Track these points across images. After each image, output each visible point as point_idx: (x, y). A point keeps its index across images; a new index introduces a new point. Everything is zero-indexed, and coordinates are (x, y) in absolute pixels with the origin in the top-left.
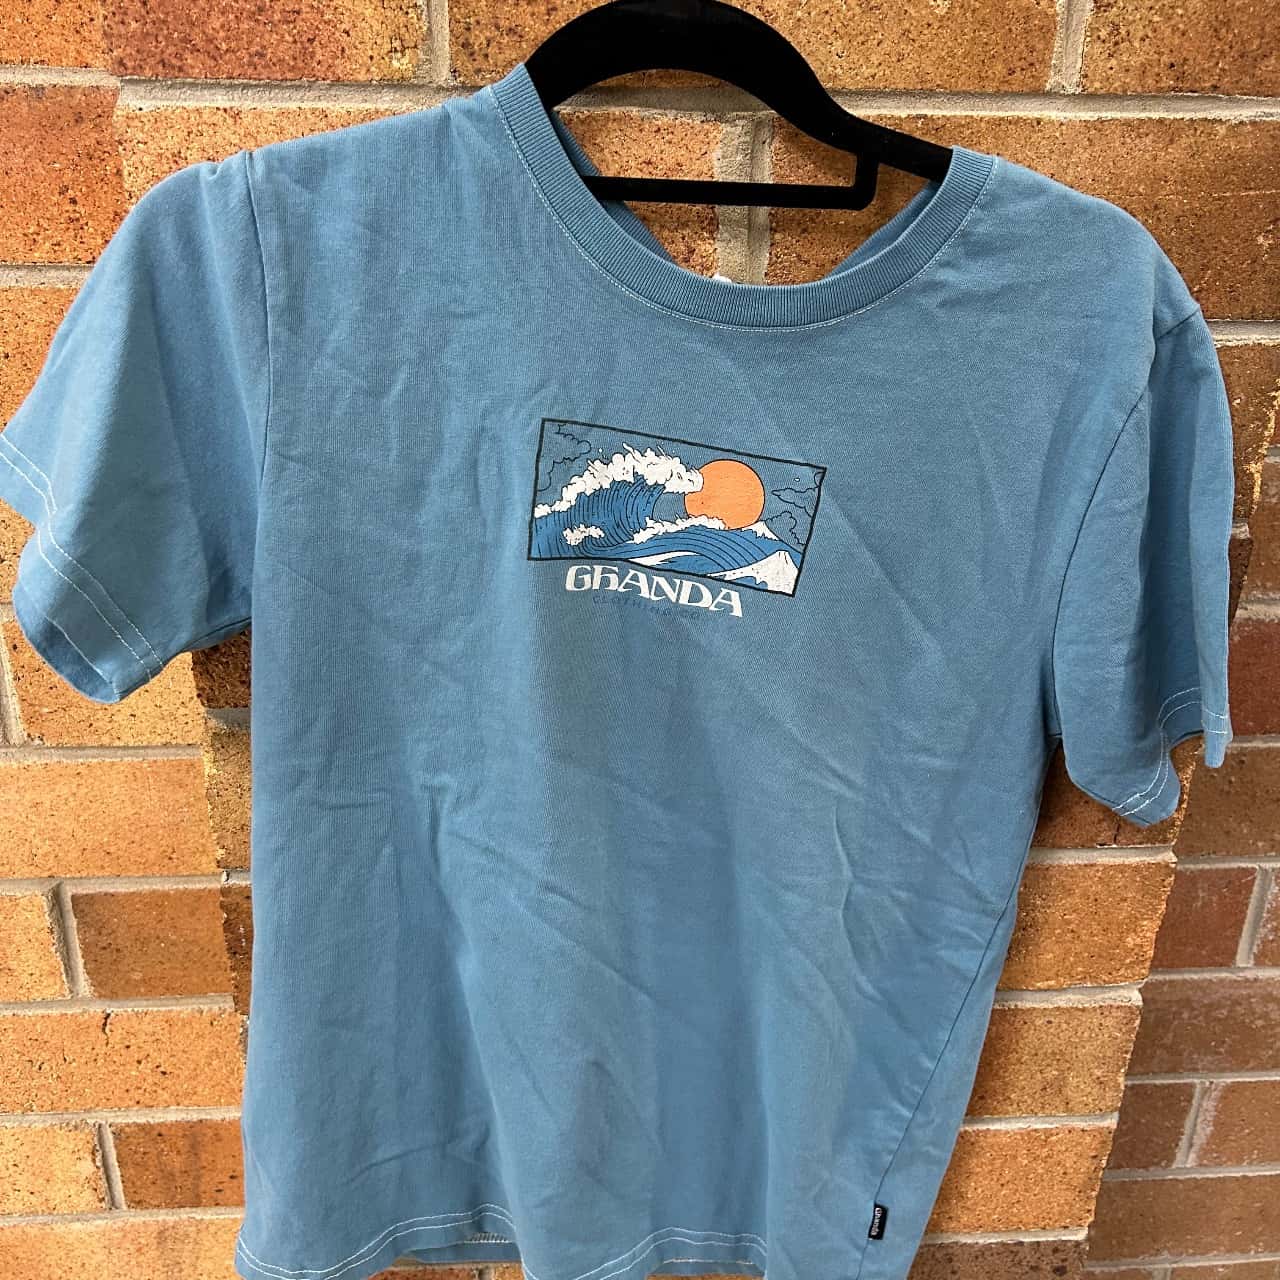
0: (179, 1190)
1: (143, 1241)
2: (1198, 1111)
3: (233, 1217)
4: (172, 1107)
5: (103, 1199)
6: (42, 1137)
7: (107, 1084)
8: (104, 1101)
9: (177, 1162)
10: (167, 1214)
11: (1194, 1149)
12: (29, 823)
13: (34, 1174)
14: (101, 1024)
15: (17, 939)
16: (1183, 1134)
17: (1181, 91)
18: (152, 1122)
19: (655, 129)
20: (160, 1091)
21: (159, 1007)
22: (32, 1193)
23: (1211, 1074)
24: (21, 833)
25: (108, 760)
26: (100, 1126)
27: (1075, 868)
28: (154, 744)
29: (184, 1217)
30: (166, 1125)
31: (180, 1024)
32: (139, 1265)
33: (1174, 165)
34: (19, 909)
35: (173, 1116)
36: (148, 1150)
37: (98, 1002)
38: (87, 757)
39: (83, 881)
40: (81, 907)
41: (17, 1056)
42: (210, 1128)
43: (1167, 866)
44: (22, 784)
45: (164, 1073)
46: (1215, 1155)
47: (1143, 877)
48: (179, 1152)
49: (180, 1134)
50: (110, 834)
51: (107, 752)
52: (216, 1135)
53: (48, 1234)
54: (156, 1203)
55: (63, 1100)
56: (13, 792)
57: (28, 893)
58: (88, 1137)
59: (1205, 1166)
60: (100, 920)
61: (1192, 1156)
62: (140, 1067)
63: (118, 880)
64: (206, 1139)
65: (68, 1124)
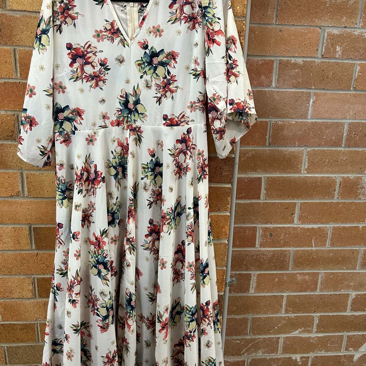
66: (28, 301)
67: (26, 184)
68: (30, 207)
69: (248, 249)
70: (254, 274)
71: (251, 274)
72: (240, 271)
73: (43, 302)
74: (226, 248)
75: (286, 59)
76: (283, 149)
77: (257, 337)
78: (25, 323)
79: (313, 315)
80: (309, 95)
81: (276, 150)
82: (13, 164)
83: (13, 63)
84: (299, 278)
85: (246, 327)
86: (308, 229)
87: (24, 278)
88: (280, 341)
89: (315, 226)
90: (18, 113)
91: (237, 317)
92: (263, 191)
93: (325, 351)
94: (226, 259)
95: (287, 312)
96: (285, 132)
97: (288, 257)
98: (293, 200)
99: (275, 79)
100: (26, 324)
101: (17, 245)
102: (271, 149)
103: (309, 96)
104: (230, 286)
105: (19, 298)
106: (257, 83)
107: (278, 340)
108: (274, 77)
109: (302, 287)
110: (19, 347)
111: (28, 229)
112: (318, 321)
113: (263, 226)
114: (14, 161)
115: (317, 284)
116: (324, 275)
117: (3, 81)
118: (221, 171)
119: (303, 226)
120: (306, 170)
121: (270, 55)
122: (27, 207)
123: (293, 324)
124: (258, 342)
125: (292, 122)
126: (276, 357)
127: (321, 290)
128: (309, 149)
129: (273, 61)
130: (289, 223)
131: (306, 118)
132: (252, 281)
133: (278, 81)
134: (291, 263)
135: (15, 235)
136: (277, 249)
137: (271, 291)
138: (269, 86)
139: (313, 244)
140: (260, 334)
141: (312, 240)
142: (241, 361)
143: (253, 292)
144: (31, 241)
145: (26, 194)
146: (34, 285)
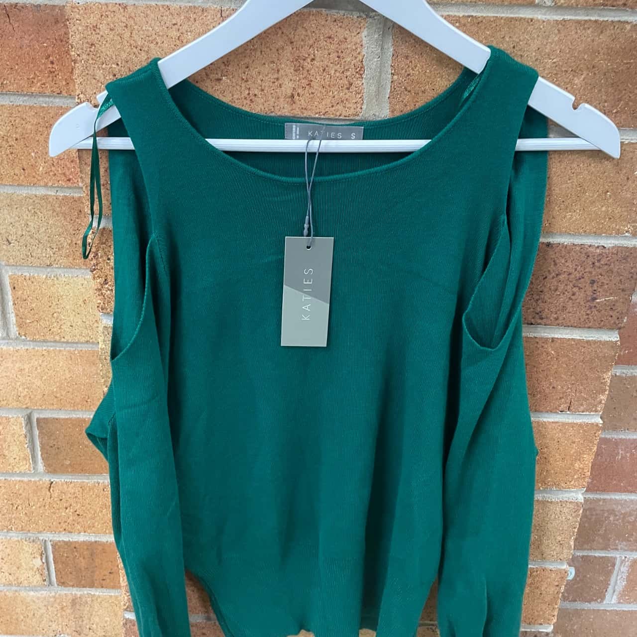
0: (83, 578)
1: (65, 604)
2: (618, 572)
3: (110, 594)
4: (82, 533)
5: (45, 580)
6: (16, 545)
7: (50, 519)
8: (48, 527)
9: (83, 563)
10: (77, 591)
11: (615, 593)
12: (17, 379)
13: (11, 564)
14: (48, 487)
15: (8, 440)
16: (609, 585)
17: (607, 5)
18: (71, 540)
19: (334, 20)
20: (76, 525)
21: (78, 480)
22: (10, 574)
23: (626, 553)
24: (13, 384)
25: (58, 349)
26: (45, 541)
27: (547, 423)
28: (81, 341)
29: (85, 592)
30: (78, 543)
31: (88, 489)
32: (62, 616)
33: (603, 45)
34: (10, 423)
35: (82, 538)
36: (68, 555)
37: (47, 475)
38: (48, 346)
39: (43, 411)
40: (41, 424)
41: (6, 501)
42: (100, 545)
43: (597, 425)
44: (14, 358)
45: (78, 515)
46: (627, 598)
47: (584, 431)
48: (84, 558)
49: (85, 547)
50: (57, 387)
51: (59, 344)
52: (103, 549)
53: (16, 596)
54: (71, 584)
55: (28, 526)
56: (10, 362)
57: (15, 416)
58: (40, 546)
59: (622, 603)
60: (50, 432)
61: (615, 597)
62: (67, 511)
63: (60, 412)
64: (98, 551)
65: (29, 539)
66: (32, 593)
67: (11, 303)
68: (26, 367)
69: (617, 497)
70: (625, 558)
71: (615, 558)
72: (585, 549)
73: (70, 597)
74: (577, 516)
87: (18, 541)
94: (572, 543)
105: (11, 585)
111: (23, 422)
118: (594, 292)
122: (17, 365)
132: (614, 575)
143: (613, 601)
144: (33, 450)
145: (14, 330)
146: (47, 558)
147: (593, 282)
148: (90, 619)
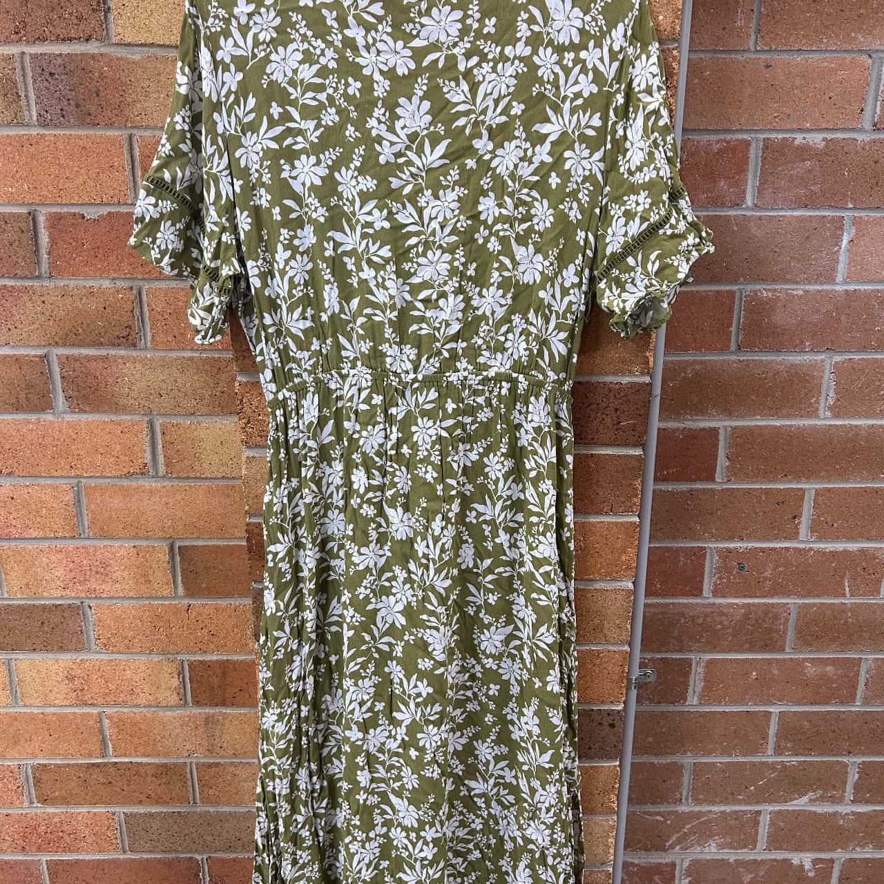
66: (169, 713)
67: (160, 447)
68: (171, 501)
69: (685, 601)
70: (700, 660)
71: (691, 659)
72: (663, 652)
73: (203, 716)
74: (630, 601)
75: (780, 136)
76: (772, 358)
77: (705, 808)
78: (165, 761)
79: (845, 760)
80: (838, 224)
81: (753, 360)
82: (132, 401)
83: (128, 168)
84: (810, 670)
85: (678, 785)
86: (834, 554)
87: (159, 662)
88: (761, 819)
89: (853, 546)
90: (141, 283)
91: (655, 760)
92: (722, 462)
93: (875, 847)
94: (629, 626)
95: (779, 750)
96: (780, 318)
97: (782, 621)
98: (798, 482)
99: (753, 187)
100: (165, 765)
101: (143, 587)
102: (741, 358)
103: (841, 228)
104: (640, 686)
105: (150, 706)
106: (707, 198)
107: (755, 818)
108: (751, 183)
109: (818, 693)
110: (151, 815)
111: (167, 550)
112: (857, 776)
113: (721, 545)
114: (133, 394)
115: (855, 687)
116: (873, 666)
117: (104, 211)
118: (618, 417)
119: (823, 546)
120: (831, 409)
121: (739, 127)
122: (164, 499)
123: (794, 782)
124: (709, 821)
125: (795, 293)
126: (752, 858)
127: (866, 701)
128: (838, 358)
129: (747, 144)
130: (785, 538)
131: (832, 280)
132: (692, 676)
133: (760, 191)
134: (790, 635)
135: (137, 563)
136: (757, 601)
137: (741, 701)
138: (737, 205)
139: (847, 589)
140: (713, 803)
141: (843, 578)
142: (666, 864)
143: (695, 703)
144: (174, 576)
145: (162, 469)
146: (183, 677)
147: (616, 410)
148: (221, 737)
